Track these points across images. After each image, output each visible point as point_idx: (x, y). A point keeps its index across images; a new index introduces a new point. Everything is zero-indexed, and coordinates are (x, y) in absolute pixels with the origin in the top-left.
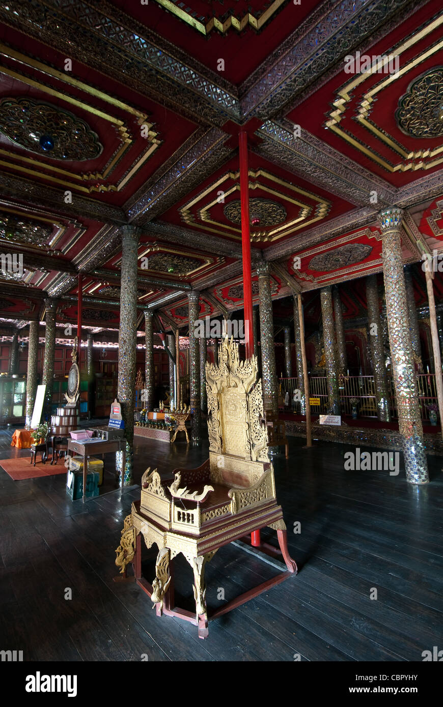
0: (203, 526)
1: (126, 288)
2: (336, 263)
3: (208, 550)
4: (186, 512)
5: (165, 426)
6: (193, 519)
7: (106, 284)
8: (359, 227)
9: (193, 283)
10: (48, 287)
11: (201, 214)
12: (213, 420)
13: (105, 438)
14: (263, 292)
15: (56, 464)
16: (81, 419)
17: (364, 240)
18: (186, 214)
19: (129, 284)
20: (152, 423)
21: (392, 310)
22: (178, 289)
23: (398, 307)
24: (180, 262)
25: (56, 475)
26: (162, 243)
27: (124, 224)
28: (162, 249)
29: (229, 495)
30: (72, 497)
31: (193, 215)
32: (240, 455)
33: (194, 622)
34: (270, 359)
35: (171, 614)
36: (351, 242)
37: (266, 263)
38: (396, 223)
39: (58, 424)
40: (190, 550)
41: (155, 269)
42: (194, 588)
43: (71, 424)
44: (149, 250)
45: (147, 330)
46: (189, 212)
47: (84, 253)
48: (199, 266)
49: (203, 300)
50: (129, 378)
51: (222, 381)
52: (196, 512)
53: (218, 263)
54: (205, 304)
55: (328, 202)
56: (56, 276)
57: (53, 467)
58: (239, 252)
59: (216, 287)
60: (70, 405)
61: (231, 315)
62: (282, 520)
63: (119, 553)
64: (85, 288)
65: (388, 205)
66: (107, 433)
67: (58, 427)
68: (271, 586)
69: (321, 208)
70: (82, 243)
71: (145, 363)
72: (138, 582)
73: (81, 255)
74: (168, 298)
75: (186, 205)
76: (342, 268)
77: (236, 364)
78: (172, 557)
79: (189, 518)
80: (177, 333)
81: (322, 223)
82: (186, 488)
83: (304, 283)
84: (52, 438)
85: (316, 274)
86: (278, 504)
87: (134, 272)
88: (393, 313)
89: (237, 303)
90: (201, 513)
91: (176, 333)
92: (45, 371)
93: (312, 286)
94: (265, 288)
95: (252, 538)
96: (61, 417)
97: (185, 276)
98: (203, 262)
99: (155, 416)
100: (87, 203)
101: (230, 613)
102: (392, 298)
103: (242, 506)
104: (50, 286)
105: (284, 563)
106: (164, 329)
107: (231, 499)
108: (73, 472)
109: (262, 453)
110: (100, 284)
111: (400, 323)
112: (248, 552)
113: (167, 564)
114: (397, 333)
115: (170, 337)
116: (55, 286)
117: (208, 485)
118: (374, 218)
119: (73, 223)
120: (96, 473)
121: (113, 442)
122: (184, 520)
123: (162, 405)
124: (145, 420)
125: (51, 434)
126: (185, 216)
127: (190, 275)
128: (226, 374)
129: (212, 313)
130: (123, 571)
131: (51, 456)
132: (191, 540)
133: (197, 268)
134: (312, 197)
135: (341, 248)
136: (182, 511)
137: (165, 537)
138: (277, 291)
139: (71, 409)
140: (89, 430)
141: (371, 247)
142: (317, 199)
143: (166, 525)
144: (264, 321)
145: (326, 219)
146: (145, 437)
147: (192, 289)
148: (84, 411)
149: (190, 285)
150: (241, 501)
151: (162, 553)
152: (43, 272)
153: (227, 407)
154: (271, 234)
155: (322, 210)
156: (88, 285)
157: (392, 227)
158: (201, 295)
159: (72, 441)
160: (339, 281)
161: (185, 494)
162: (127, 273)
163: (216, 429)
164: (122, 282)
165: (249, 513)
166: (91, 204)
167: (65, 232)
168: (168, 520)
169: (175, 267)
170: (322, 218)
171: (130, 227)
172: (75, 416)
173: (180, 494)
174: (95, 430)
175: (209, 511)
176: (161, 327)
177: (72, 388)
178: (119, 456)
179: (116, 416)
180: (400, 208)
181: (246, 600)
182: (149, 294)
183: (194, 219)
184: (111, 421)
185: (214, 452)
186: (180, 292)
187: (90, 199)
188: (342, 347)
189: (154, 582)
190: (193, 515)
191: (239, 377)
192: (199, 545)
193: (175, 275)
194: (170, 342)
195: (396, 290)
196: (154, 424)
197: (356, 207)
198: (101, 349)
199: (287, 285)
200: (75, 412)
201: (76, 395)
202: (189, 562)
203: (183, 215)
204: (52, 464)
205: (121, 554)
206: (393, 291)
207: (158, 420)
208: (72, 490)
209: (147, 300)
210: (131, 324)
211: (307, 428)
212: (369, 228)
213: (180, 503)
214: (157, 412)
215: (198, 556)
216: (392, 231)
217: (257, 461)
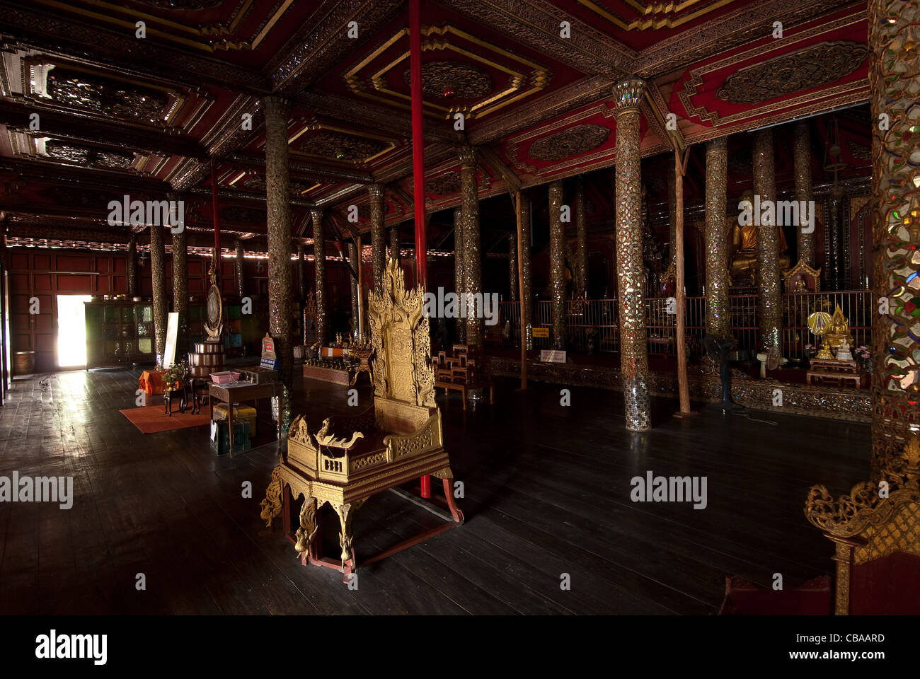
0: (351, 474)
1: (273, 186)
2: (564, 150)
3: (357, 497)
4: (333, 460)
5: (343, 365)
6: (341, 468)
7: (253, 173)
8: (591, 102)
9: (375, 173)
10: (171, 177)
11: (374, 82)
12: (378, 359)
13: (254, 381)
14: (466, 189)
15: (198, 413)
16: (227, 358)
17: (598, 120)
18: (352, 81)
19: (277, 180)
20: (327, 362)
21: (622, 219)
22: (354, 182)
23: (629, 215)
24: (353, 145)
25: (199, 426)
26: (324, 119)
27: (266, 95)
28: (326, 127)
29: (385, 442)
30: (217, 451)
31: (363, 82)
32: (406, 400)
33: (341, 569)
34: (474, 279)
35: (318, 564)
36: (583, 122)
37: (471, 148)
38: (635, 100)
39: (197, 364)
40: (336, 499)
41: (319, 154)
42: (340, 534)
43: (214, 364)
44: (307, 129)
45: (315, 237)
46: (356, 78)
47: (215, 131)
48: (381, 151)
49: (392, 197)
50: (284, 307)
51: (386, 315)
52: (344, 460)
53: (405, 146)
54: (394, 202)
55: (545, 68)
56: (180, 162)
57: (195, 417)
58: (433, 133)
59: (407, 179)
60: (212, 339)
61: (429, 218)
62: (449, 468)
63: (264, 507)
64: (220, 180)
65: (626, 75)
66: (257, 375)
67: (197, 368)
68: (432, 535)
69: (538, 76)
70: (211, 118)
71: (315, 283)
72: (287, 536)
73: (212, 135)
74: (342, 192)
75: (351, 69)
76: (572, 156)
77: (401, 294)
78: (319, 506)
79: (337, 467)
80: (359, 241)
81: (541, 96)
82: (333, 436)
83: (524, 176)
84: (191, 381)
85: (540, 164)
86: (445, 452)
87: (284, 164)
88: (624, 223)
89: (437, 202)
90: (350, 462)
91: (356, 241)
92: (176, 294)
93: (535, 181)
94: (469, 184)
95: (422, 489)
96: (201, 355)
97: (362, 163)
98: (386, 146)
99: (330, 352)
100: (211, 65)
101: (382, 561)
102: (623, 203)
103: (400, 454)
104: (173, 175)
105: (450, 512)
106: (341, 236)
107: (388, 446)
108: (218, 422)
109: (428, 397)
110: (244, 173)
111: (630, 236)
112: (417, 504)
113: (314, 514)
114: (625, 250)
115: (350, 245)
116: (180, 176)
117: (358, 432)
118: (609, 91)
119: (195, 91)
120: (246, 423)
121: (266, 386)
122: (332, 469)
123: (339, 338)
124: (317, 358)
125: (189, 375)
126: (352, 84)
127: (370, 162)
128: (390, 306)
129: (404, 214)
130: (269, 525)
131: (191, 404)
132: (338, 488)
133: (377, 152)
134: (524, 61)
135: (571, 129)
136: (329, 459)
137: (311, 487)
138: (489, 187)
139: (213, 344)
140: (236, 371)
141: (609, 130)
142: (530, 64)
143: (313, 475)
144: (467, 229)
145: (547, 90)
146: (318, 379)
147: (374, 180)
148: (237, 345)
149: (371, 175)
150: (400, 449)
151: (307, 502)
152: (160, 156)
153: (392, 344)
154: (474, 108)
155: (540, 79)
156: (226, 176)
157: (631, 106)
158: (387, 189)
159: (213, 386)
160: (569, 174)
161: (332, 442)
162: (273, 165)
163: (381, 371)
164: (267, 177)
165: (408, 461)
166: (217, 67)
167: (185, 104)
168: (315, 469)
169: (346, 151)
170: (540, 89)
171: (275, 99)
172: (219, 354)
173: (327, 441)
174: (241, 371)
175: (360, 459)
176: (336, 231)
177: (212, 318)
178: (275, 402)
179: (268, 355)
180: (642, 78)
181: (400, 549)
182: (315, 187)
183: (365, 88)
184: (263, 360)
185: (379, 397)
186: (358, 186)
187: (214, 60)
188: (583, 260)
189: (298, 532)
190: (341, 463)
191: (404, 311)
192: (345, 493)
193: (349, 161)
194: (351, 252)
195: (628, 192)
196: (329, 363)
197: (586, 75)
198: (256, 260)
199: (502, 179)
200: (219, 348)
201: (219, 326)
202: (336, 510)
203: (348, 82)
204: (193, 413)
205: (267, 507)
206: (625, 193)
207: (334, 358)
208: (217, 443)
209: (313, 194)
210: (282, 235)
211: (523, 366)
212: (605, 103)
213: (326, 451)
214: (332, 347)
215: (345, 504)
216: (628, 112)
217: (423, 406)
